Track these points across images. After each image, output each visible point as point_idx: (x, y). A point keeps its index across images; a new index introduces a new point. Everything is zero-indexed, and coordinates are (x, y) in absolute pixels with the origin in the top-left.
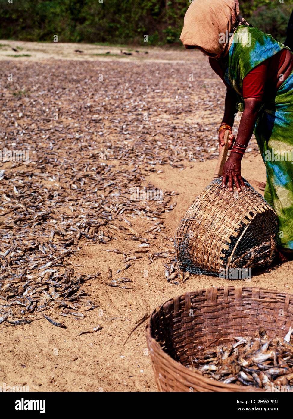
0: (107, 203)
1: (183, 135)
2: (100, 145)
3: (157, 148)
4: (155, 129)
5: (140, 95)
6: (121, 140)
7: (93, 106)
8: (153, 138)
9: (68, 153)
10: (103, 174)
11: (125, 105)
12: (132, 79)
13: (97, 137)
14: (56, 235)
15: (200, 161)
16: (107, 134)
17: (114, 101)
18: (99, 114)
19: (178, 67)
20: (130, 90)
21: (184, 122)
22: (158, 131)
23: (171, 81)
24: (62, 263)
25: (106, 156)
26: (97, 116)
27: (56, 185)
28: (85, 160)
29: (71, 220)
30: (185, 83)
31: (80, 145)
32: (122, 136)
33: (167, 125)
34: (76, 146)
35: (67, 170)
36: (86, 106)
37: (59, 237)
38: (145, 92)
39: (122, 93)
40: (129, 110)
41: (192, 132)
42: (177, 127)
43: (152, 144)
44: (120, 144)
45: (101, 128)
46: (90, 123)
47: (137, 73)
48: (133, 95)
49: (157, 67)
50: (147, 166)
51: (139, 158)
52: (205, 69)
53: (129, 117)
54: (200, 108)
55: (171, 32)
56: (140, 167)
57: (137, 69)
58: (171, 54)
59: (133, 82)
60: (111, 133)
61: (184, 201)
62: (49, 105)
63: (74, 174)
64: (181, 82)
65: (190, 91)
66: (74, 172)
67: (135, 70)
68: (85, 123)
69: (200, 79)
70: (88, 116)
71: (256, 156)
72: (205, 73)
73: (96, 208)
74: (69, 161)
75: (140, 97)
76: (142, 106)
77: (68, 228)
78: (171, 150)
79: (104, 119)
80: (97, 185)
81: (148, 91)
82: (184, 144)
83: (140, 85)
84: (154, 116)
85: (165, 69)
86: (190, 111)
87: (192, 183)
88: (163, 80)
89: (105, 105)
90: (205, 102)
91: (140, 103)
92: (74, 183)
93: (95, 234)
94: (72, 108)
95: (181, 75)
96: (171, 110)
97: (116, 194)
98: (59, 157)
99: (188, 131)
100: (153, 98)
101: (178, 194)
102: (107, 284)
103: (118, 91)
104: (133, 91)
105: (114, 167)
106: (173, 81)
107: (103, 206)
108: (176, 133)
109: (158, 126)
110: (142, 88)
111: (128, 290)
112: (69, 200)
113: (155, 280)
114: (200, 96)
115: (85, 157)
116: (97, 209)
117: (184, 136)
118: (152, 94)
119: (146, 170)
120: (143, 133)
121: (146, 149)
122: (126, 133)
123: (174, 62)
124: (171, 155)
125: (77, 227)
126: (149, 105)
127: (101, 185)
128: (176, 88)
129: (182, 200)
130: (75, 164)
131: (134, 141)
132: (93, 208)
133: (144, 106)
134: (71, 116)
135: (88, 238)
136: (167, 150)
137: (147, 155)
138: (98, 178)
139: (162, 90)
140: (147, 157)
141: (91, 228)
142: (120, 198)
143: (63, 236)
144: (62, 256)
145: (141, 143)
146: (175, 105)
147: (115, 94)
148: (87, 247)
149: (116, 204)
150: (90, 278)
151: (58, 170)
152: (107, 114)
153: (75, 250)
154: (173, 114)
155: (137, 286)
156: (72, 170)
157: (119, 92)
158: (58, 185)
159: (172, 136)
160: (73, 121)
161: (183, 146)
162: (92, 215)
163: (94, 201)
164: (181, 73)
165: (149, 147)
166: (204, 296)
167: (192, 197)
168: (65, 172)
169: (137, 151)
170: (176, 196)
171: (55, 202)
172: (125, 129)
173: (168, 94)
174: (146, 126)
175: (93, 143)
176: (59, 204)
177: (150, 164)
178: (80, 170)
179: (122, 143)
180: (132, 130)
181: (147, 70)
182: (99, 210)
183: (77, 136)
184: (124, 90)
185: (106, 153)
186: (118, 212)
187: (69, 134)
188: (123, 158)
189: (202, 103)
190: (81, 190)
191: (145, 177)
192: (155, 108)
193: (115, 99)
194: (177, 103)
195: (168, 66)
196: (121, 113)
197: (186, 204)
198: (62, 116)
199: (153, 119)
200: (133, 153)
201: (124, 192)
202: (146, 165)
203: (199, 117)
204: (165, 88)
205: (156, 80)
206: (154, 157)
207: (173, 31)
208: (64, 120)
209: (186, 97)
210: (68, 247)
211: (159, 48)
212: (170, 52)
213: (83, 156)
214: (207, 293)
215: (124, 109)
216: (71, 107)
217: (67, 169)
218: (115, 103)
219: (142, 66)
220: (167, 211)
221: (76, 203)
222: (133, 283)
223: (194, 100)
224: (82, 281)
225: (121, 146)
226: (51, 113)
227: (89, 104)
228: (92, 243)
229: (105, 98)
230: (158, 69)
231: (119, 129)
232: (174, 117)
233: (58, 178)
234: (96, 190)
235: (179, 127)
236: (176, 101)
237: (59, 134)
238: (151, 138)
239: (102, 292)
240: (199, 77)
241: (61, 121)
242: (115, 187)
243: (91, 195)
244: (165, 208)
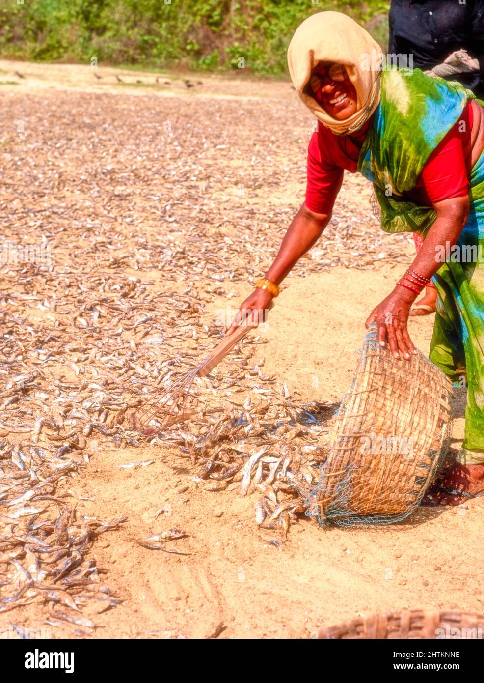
0: (139, 357)
1: (266, 225)
2: (127, 241)
3: (225, 249)
4: (220, 214)
5: (193, 153)
6: (163, 232)
7: (117, 171)
8: (217, 230)
9: (73, 256)
10: (132, 297)
11: (169, 170)
12: (178, 125)
13: (123, 226)
14: (44, 428)
15: (300, 276)
16: (139, 221)
17: (151, 163)
18: (125, 184)
19: (250, 107)
20: (176, 144)
21: (266, 202)
22: (226, 219)
23: (240, 130)
24: (53, 493)
25: (138, 262)
26: (123, 188)
27: (48, 317)
28: (102, 270)
29: (74, 394)
30: (263, 133)
31: (94, 239)
32: (165, 224)
33: (238, 207)
34: (86, 243)
35: (70, 289)
36: (105, 171)
37: (50, 432)
38: (201, 149)
39: (163, 148)
40: (176, 178)
41: (282, 221)
42: (255, 211)
43: (217, 241)
44: (162, 240)
45: (129, 210)
46: (110, 200)
47: (186, 116)
48: (181, 153)
49: (217, 106)
50: (209, 284)
51: (195, 269)
52: (293, 111)
53: (175, 192)
54: (292, 179)
55: (238, 52)
56: (198, 284)
57: (186, 108)
58: (238, 86)
59: (180, 131)
60: (146, 219)
61: (277, 356)
62: (44, 166)
63: (82, 298)
64: (257, 132)
65: (274, 148)
66: (81, 293)
67: (183, 110)
68: (103, 200)
69: (286, 128)
70: (107, 188)
71: (393, 267)
72: (294, 118)
73: (120, 368)
74: (74, 271)
75: (193, 156)
76: (197, 173)
77: (68, 411)
78: (249, 253)
79: (134, 193)
80: (121, 319)
81: (205, 146)
82: (271, 243)
83: (192, 136)
84: (217, 191)
85: (231, 109)
86: (277, 183)
87: (289, 320)
88: (227, 127)
89: (136, 169)
90: (299, 167)
91: (194, 166)
92: (81, 315)
93: (118, 426)
94: (81, 174)
95: (256, 121)
96: (245, 180)
97: (155, 339)
98: (57, 262)
99: (276, 219)
100: (214, 158)
101: (266, 343)
102: (141, 544)
103: (156, 145)
104: (182, 146)
105: (152, 284)
106: (244, 130)
107: (133, 365)
108: (255, 222)
109: (225, 209)
110: (195, 141)
111: (183, 558)
112: (71, 351)
113: (234, 535)
114: (291, 157)
115: (102, 263)
116: (122, 371)
117: (270, 228)
118: (212, 151)
119: (208, 292)
120: (200, 220)
121: (206, 250)
122: (171, 219)
123: (244, 99)
124: (249, 263)
125: (85, 412)
126: (209, 171)
127: (129, 319)
128: (251, 142)
129: (274, 354)
130: (83, 278)
131: (185, 235)
132: (114, 369)
133: (201, 173)
134: (79, 188)
135: (103, 433)
136: (241, 252)
137: (207, 261)
138: (124, 305)
139: (228, 146)
140: (209, 266)
141: (111, 412)
142: (163, 347)
143: (58, 429)
144: (54, 476)
145: (198, 239)
146: (252, 172)
147: (152, 150)
148: (103, 454)
149: (156, 361)
150: (108, 529)
151: (55, 289)
152: (140, 184)
153: (79, 462)
154: (249, 187)
155: (198, 546)
156: (79, 288)
157: (159, 147)
158: (53, 319)
159: (248, 227)
160: (83, 196)
161: (267, 246)
162: (113, 383)
163: (117, 354)
164: (255, 117)
165: (210, 248)
166: (358, 634)
167: (290, 348)
168: (67, 293)
169: (190, 253)
170: (262, 345)
171: (45, 354)
172: (168, 213)
173: (239, 152)
174: (205, 208)
175: (116, 237)
176: (53, 358)
177: (214, 280)
178: (92, 289)
179: (166, 238)
180: (182, 215)
181: (201, 111)
182: (126, 372)
183: (89, 224)
184: (166, 143)
185: (138, 257)
186: (159, 378)
187: (75, 219)
188: (168, 268)
189: (296, 170)
190: (94, 330)
191: (207, 304)
192: (219, 176)
193: (152, 160)
194: (253, 169)
195: (234, 105)
196: (162, 184)
197: (281, 361)
198: (64, 186)
199: (214, 196)
200: (184, 258)
201: (170, 335)
202: (207, 281)
203: (292, 194)
204: (233, 141)
205: (217, 127)
206: (221, 265)
207: (241, 50)
208: (68, 194)
209: (268, 158)
210: (65, 456)
211: (220, 76)
212: (237, 83)
213: (98, 262)
214: (365, 628)
215: (166, 177)
216: (80, 172)
217: (69, 286)
218: (153, 167)
219: (194, 104)
220: (248, 376)
221: (84, 357)
222: (191, 539)
223: (282, 164)
224: (92, 537)
225: (163, 244)
226: (46, 182)
227: (109, 167)
228: (112, 444)
229: (136, 157)
230: (219, 110)
231: (159, 213)
232: (250, 194)
233: (53, 304)
234: (120, 331)
235: (258, 210)
236: (253, 166)
237: (58, 220)
238: (213, 230)
239: (131, 564)
240: (285, 124)
241: (62, 195)
242: (155, 325)
243: (111, 341)
244: (245, 369)
